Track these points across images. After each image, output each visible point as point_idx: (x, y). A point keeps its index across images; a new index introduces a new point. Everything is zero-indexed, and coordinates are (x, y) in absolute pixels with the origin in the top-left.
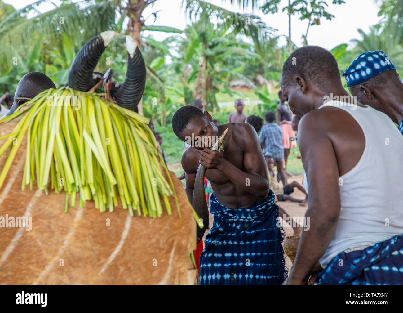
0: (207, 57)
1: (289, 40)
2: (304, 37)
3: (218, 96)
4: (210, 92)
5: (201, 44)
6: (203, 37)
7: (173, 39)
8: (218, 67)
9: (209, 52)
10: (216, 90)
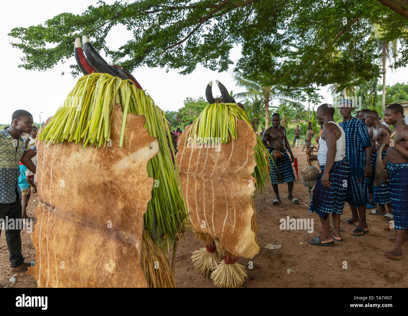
0: (285, 114)
1: (309, 109)
2: (313, 108)
3: (288, 125)
4: (286, 123)
5: (283, 111)
6: (284, 109)
7: (274, 110)
8: (288, 117)
9: (286, 113)
10: (288, 123)
